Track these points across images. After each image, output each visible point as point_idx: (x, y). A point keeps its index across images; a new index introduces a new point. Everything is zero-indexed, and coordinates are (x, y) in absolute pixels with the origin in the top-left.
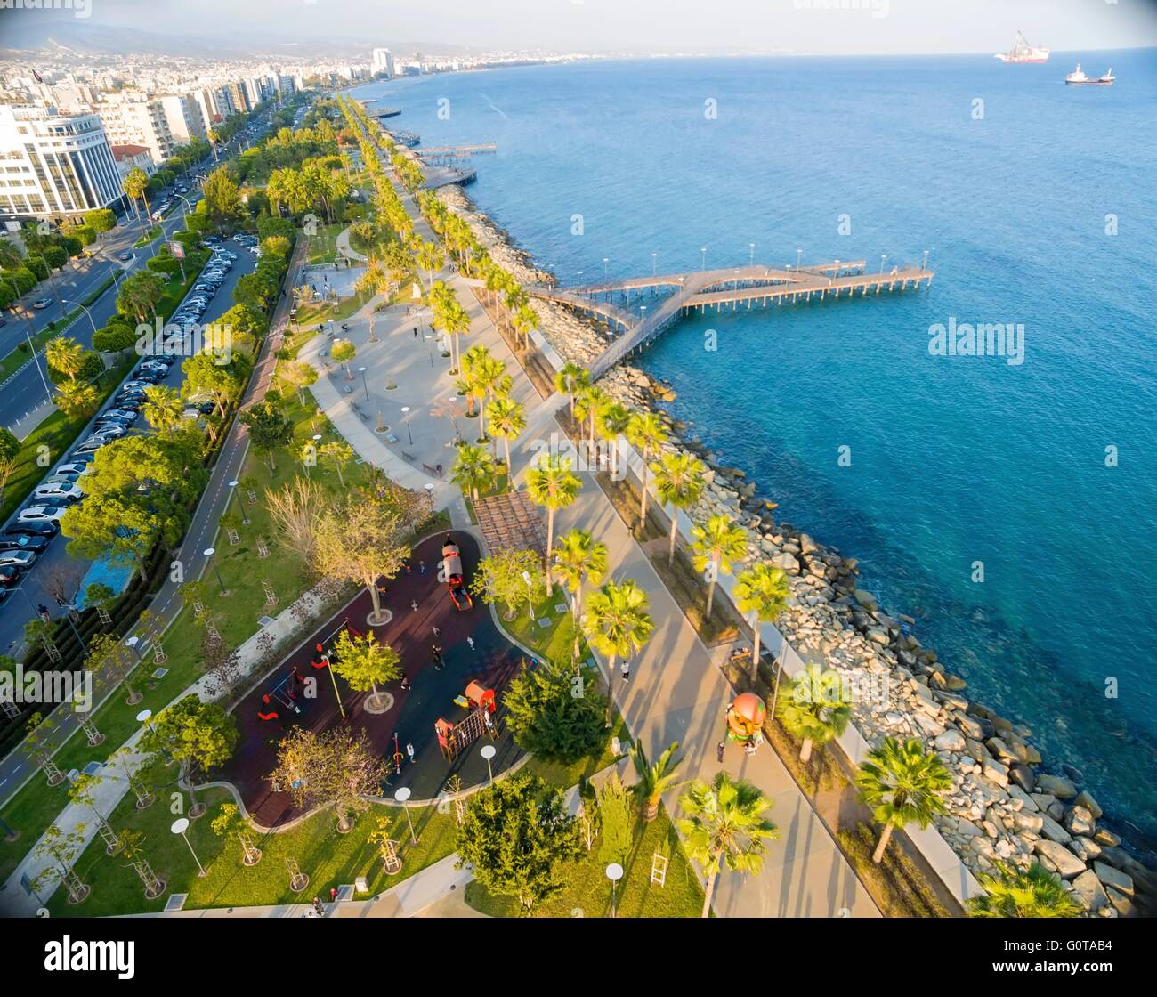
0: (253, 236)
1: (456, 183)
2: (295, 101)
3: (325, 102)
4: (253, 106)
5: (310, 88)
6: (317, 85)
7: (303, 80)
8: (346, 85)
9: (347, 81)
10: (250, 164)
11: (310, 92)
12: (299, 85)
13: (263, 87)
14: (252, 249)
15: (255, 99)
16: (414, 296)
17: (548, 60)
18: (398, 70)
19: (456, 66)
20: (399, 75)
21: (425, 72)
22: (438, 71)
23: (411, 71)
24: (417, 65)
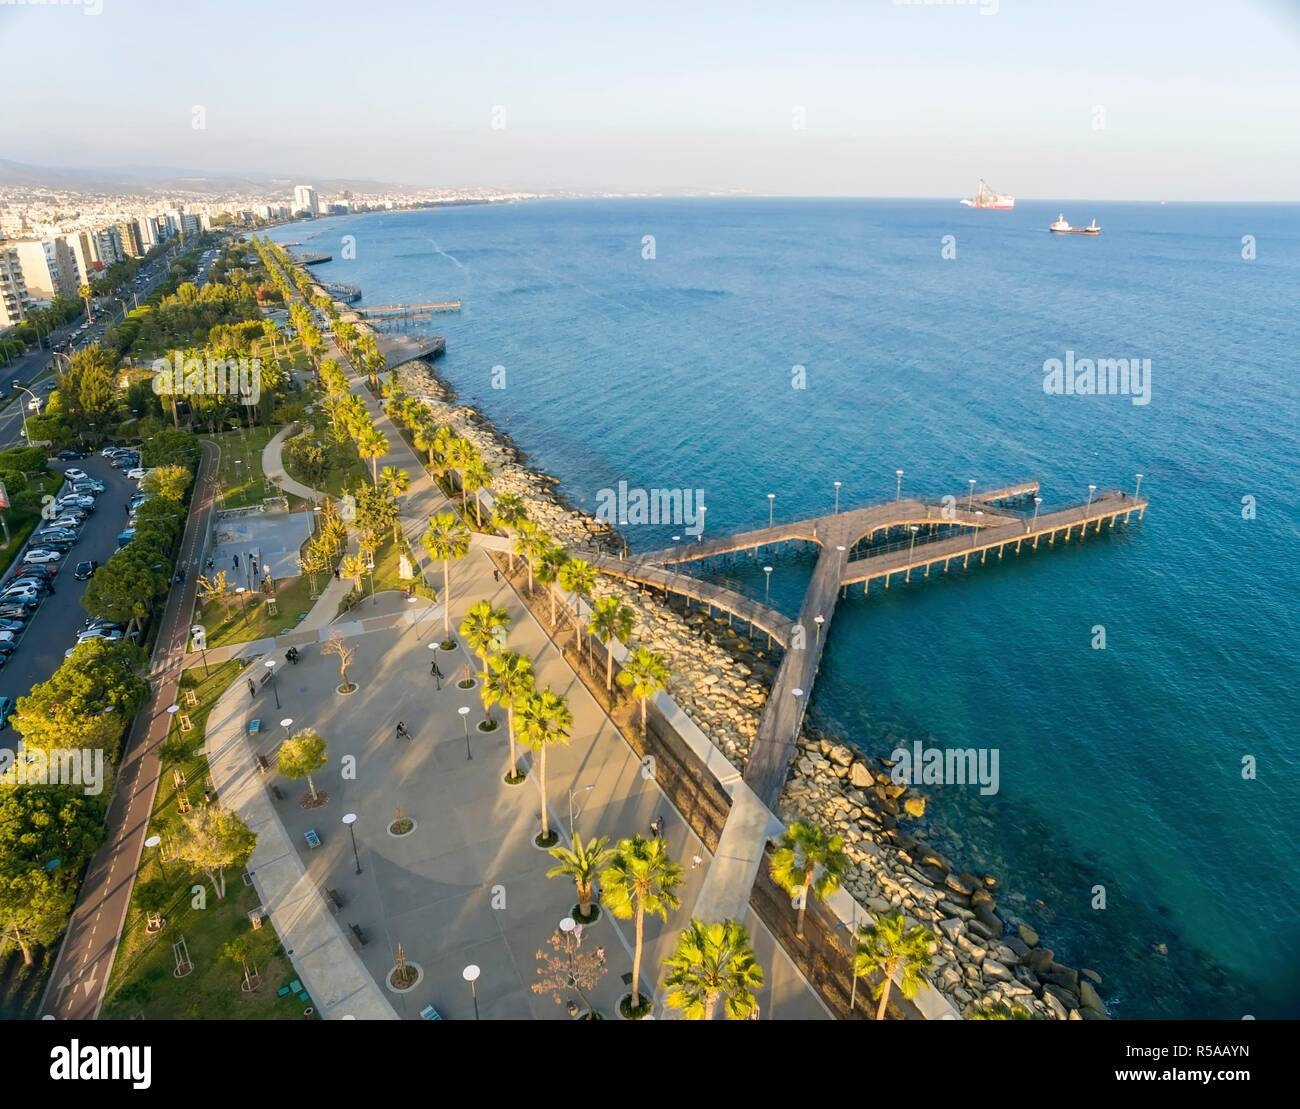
0: (133, 449)
1: (421, 358)
2: (201, 243)
3: (238, 246)
4: (146, 248)
5: (219, 228)
6: (228, 224)
7: (211, 219)
8: (262, 224)
9: (263, 221)
10: (136, 329)
11: (219, 232)
12: (206, 224)
13: (160, 227)
14: (131, 474)
15: (149, 240)
16: (402, 577)
17: (492, 199)
18: (323, 208)
19: (389, 205)
20: (324, 215)
21: (354, 212)
22: (368, 210)
23: (338, 211)
24: (344, 203)
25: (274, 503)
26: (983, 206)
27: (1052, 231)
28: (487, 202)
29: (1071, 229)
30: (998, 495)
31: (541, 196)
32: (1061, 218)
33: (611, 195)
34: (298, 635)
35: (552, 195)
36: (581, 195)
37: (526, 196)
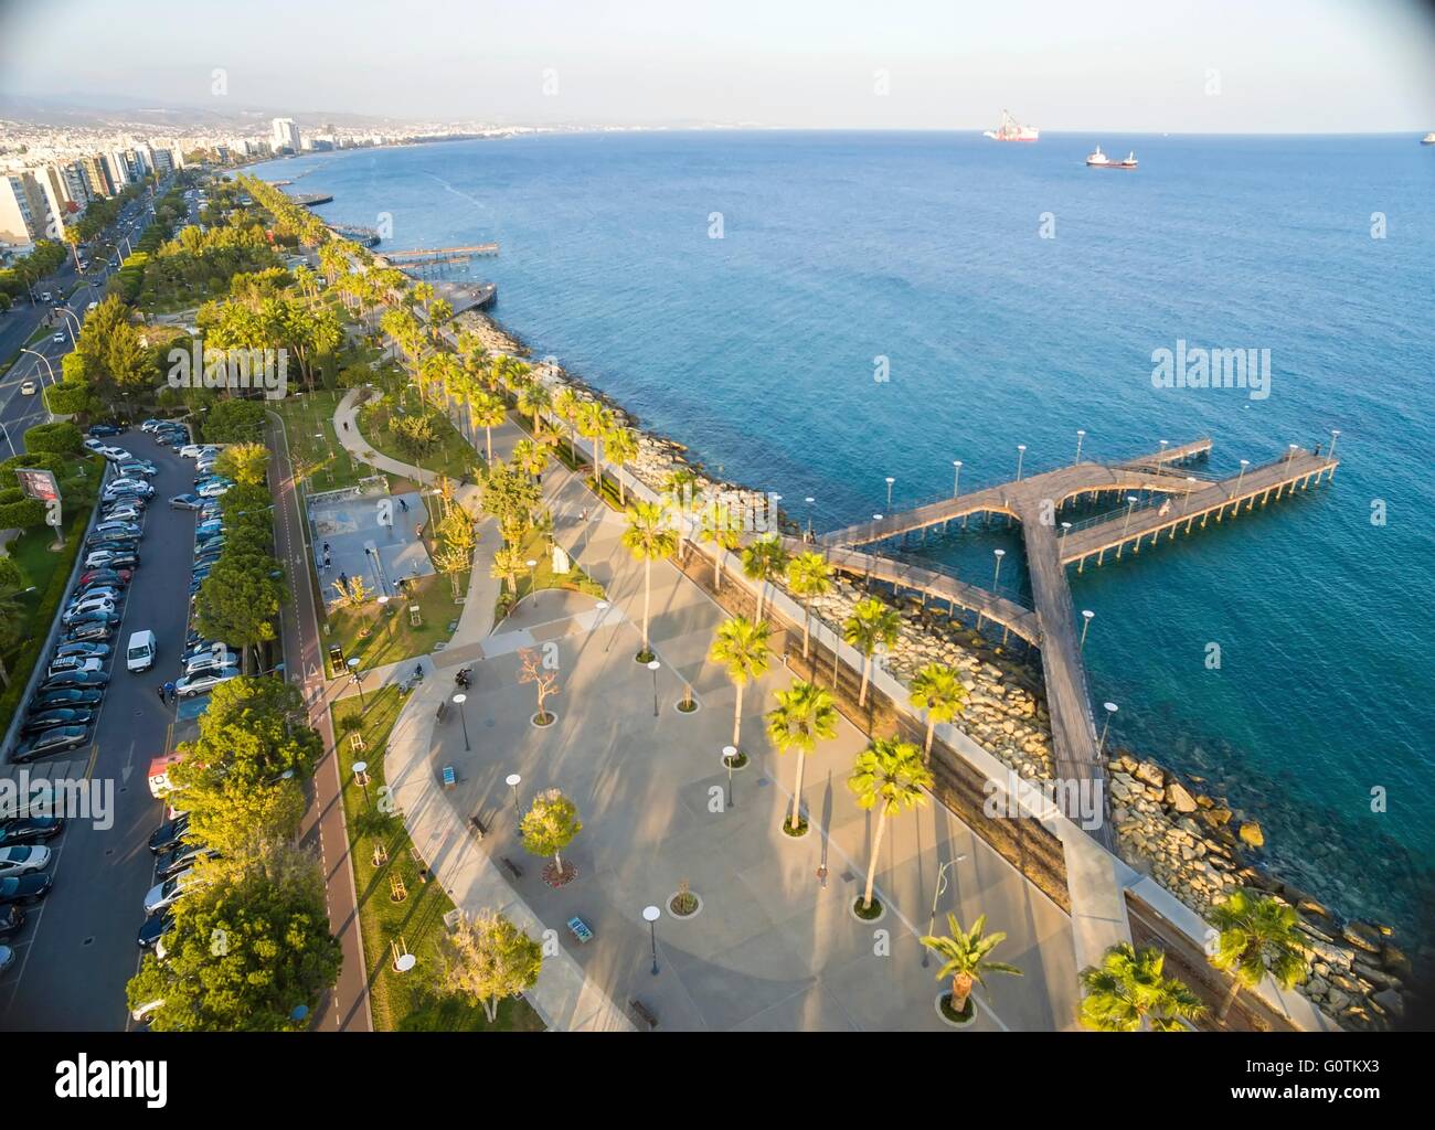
0: (177, 421)
2: (179, 182)
3: (224, 186)
4: (118, 189)
5: (194, 165)
6: (203, 161)
7: (183, 155)
8: (241, 161)
9: (243, 158)
10: (140, 279)
11: (195, 169)
12: (178, 161)
13: (130, 164)
14: (184, 451)
15: (120, 178)
16: (555, 571)
17: (487, 133)
18: (306, 144)
19: (377, 140)
20: (308, 151)
21: (339, 148)
22: (355, 146)
23: (323, 147)
24: (329, 138)
25: (372, 483)
26: (1007, 138)
27: (1089, 164)
28: (483, 137)
29: (1107, 162)
30: (1174, 454)
31: (539, 130)
32: (1098, 151)
33: (612, 129)
34: (457, 651)
35: (551, 130)
36: (581, 129)
37: (522, 130)
